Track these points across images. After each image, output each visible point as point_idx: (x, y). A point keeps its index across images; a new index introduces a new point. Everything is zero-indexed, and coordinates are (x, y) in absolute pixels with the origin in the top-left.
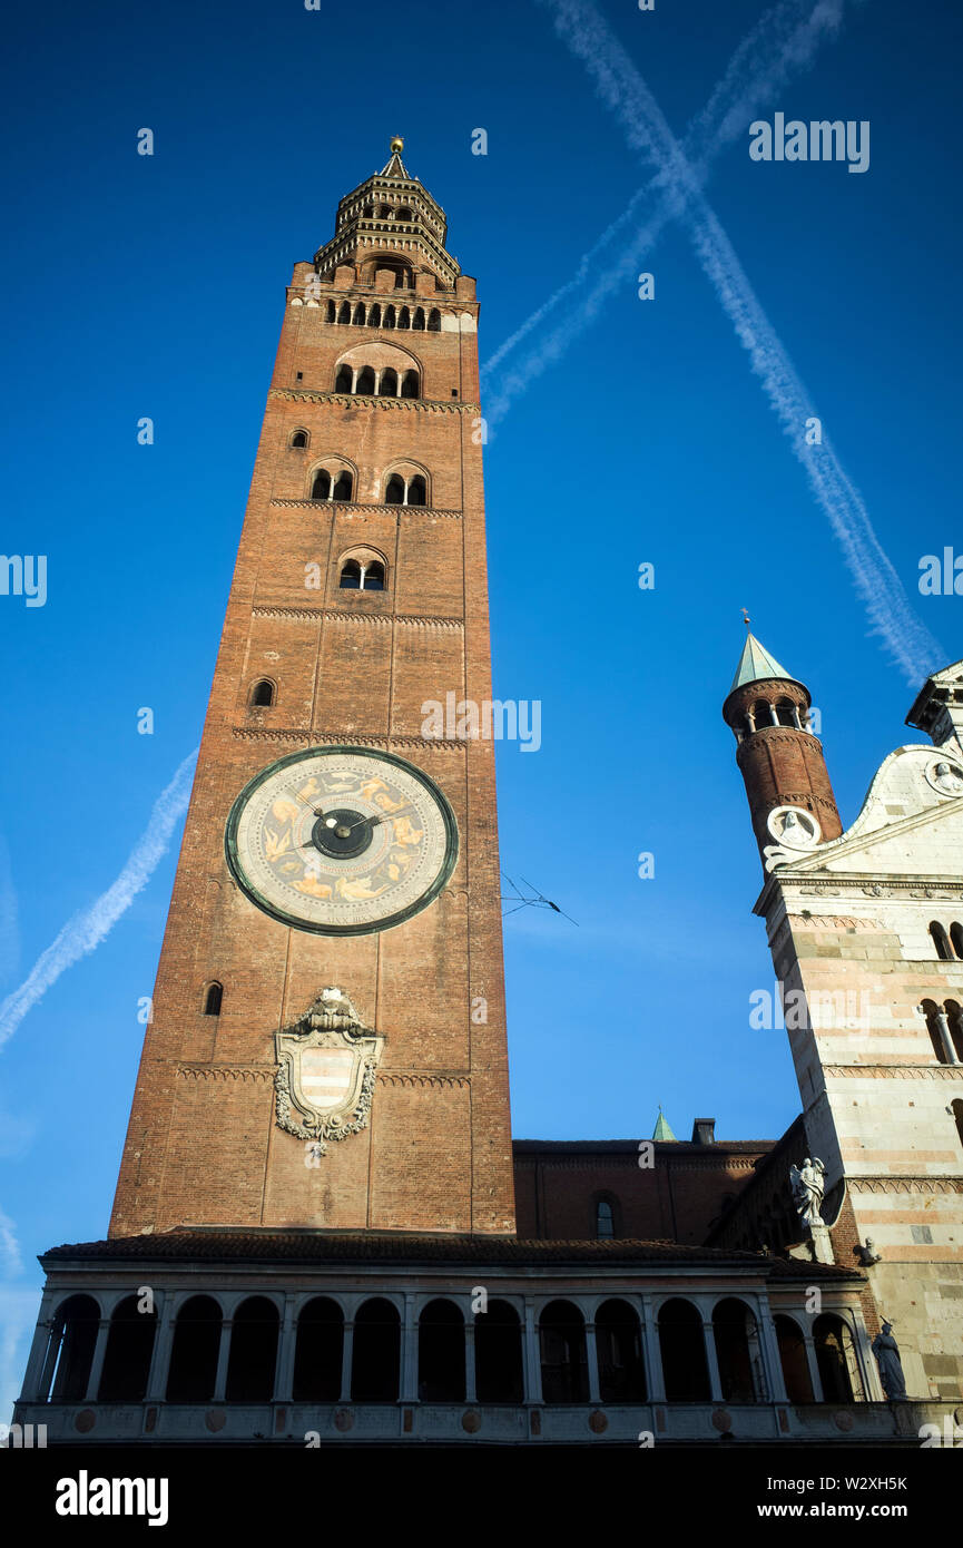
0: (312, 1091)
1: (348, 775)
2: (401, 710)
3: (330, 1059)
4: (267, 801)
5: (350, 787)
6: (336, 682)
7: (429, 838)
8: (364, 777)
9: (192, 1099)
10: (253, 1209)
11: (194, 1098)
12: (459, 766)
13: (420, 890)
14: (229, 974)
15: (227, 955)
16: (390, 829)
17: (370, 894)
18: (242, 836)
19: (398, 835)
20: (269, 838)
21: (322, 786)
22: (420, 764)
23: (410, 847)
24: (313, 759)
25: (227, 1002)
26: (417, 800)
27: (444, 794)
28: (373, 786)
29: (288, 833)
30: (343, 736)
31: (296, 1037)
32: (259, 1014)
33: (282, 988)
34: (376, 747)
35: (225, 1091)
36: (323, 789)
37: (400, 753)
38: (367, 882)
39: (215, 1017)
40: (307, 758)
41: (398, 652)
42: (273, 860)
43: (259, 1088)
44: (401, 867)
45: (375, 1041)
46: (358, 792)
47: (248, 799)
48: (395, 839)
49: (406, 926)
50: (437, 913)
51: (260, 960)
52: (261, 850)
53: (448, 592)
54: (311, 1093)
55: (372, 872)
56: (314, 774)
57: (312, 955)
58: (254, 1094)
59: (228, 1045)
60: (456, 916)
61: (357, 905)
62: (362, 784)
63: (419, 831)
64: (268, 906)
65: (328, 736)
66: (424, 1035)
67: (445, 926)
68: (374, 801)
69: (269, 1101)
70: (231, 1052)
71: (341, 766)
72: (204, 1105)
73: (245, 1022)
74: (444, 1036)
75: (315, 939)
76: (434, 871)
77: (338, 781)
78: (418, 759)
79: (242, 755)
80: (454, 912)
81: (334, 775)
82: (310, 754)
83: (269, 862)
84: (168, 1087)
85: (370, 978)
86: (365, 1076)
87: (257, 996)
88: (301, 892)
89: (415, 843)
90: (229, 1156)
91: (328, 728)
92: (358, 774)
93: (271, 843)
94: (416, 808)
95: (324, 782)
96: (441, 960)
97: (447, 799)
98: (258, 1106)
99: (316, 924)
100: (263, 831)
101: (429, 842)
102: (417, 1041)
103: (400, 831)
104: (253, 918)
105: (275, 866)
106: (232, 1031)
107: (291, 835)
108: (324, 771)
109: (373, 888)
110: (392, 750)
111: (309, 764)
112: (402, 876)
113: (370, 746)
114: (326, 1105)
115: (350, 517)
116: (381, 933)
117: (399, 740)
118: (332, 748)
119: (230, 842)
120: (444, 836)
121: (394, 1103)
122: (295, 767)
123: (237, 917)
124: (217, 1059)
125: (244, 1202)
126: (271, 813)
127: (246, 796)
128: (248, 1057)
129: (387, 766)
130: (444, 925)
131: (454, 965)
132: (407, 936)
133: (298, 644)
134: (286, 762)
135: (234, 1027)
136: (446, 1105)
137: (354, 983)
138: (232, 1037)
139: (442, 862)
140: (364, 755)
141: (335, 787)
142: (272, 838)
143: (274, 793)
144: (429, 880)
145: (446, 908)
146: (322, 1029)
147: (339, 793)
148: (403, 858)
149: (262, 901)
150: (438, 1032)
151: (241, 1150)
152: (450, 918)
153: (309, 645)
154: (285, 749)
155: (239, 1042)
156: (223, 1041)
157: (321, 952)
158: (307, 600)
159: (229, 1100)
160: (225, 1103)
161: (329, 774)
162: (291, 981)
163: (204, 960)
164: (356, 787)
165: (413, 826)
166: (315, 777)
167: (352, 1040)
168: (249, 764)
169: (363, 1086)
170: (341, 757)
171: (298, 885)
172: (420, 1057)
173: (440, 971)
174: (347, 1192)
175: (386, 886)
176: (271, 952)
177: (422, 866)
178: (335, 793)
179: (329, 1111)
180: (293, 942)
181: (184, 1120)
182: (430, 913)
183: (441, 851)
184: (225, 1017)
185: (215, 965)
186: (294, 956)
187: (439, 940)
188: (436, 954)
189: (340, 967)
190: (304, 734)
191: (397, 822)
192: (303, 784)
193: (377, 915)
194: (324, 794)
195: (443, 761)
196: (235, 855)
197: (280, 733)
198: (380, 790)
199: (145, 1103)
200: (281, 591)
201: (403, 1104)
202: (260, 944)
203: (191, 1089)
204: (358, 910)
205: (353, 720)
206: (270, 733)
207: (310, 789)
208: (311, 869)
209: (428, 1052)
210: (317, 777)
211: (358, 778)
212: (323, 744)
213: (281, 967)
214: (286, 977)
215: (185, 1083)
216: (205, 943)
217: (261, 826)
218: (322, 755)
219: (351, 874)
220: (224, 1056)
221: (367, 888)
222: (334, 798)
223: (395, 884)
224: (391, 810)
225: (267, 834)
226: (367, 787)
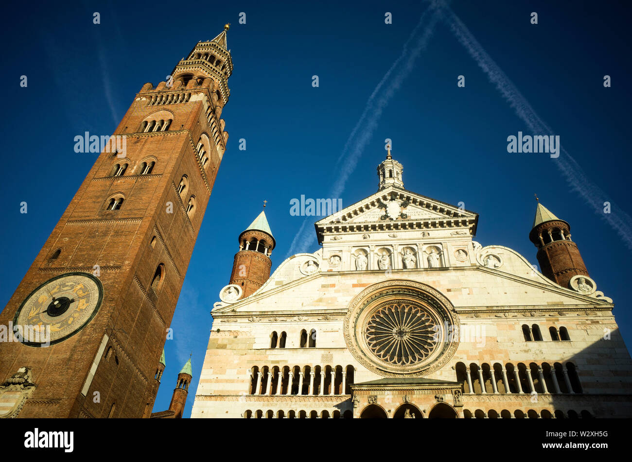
1: (72, 283)
2: (103, 257)
3: (12, 396)
4: (38, 295)
5: (70, 288)
6: (84, 247)
7: (90, 306)
12: (114, 277)
13: (77, 327)
16: (77, 304)
18: (23, 310)
19: (79, 306)
21: (60, 289)
22: (100, 277)
23: (81, 310)
24: (62, 278)
26: (92, 291)
27: (103, 288)
28: (79, 287)
30: (78, 268)
31: (4, 387)
33: (10, 368)
34: (85, 272)
38: (59, 325)
40: (60, 278)
41: (112, 233)
42: (30, 318)
44: (74, 318)
45: (31, 388)
46: (72, 290)
47: (32, 295)
48: (77, 308)
49: (65, 342)
50: (79, 336)
51: (7, 357)
52: (27, 315)
53: (142, 207)
55: (62, 321)
60: (86, 337)
62: (75, 286)
63: (87, 304)
65: (71, 268)
66: (52, 385)
68: (76, 293)
71: (70, 280)
74: (59, 385)
75: (30, 348)
76: (86, 319)
77: (67, 286)
78: (100, 275)
79: (38, 279)
80: (85, 335)
81: (67, 284)
82: (62, 276)
83: (28, 319)
85: (43, 363)
86: (21, 402)
89: (84, 309)
91: (73, 266)
92: (76, 283)
93: (32, 312)
94: (91, 295)
95: (62, 287)
96: (72, 355)
97: (104, 290)
101: (89, 308)
102: (49, 387)
103: (80, 304)
107: (40, 308)
108: (64, 283)
109: (60, 327)
110: (92, 272)
111: (60, 280)
112: (73, 322)
115: (119, 182)
116: (55, 345)
118: (70, 273)
120: (96, 305)
121: (28, 412)
122: (55, 282)
126: (37, 300)
129: (87, 279)
130: (79, 341)
131: (76, 357)
132: (65, 345)
133: (77, 234)
134: (51, 281)
136: (47, 413)
137: (36, 365)
139: (90, 316)
140: (80, 275)
141: (65, 289)
142: (33, 310)
143: (42, 292)
144: (82, 323)
145: (83, 334)
146: (14, 384)
147: (65, 291)
148: (77, 315)
150: (57, 383)
152: (83, 338)
153: (81, 234)
154: (54, 275)
157: (30, 354)
158: (88, 216)
162: (14, 365)
164: (72, 288)
165: (86, 302)
167: (23, 388)
168: (38, 282)
169: (19, 406)
170: (73, 277)
172: (46, 394)
173: (69, 359)
175: (65, 326)
176: (12, 354)
177: (82, 318)
178: (63, 291)
180: (22, 350)
182: (76, 337)
183: (92, 311)
186: (20, 355)
187: (75, 347)
188: (71, 352)
189: (34, 359)
190: (62, 269)
191: (81, 301)
192: (54, 288)
193: (57, 338)
194: (60, 291)
195: (109, 276)
197: (55, 269)
198: (81, 289)
200: (80, 214)
201: (31, 413)
202: (11, 351)
204: (51, 336)
205: (83, 262)
206: (51, 269)
207: (55, 290)
208: (41, 321)
209: (50, 392)
210: (60, 285)
211: (75, 284)
212: (68, 272)
213: (13, 360)
214: (13, 363)
217: (31, 306)
218: (66, 276)
219: (55, 322)
221: (58, 328)
222: (62, 293)
223: (68, 325)
224: (81, 296)
225: (32, 308)
226: (76, 288)
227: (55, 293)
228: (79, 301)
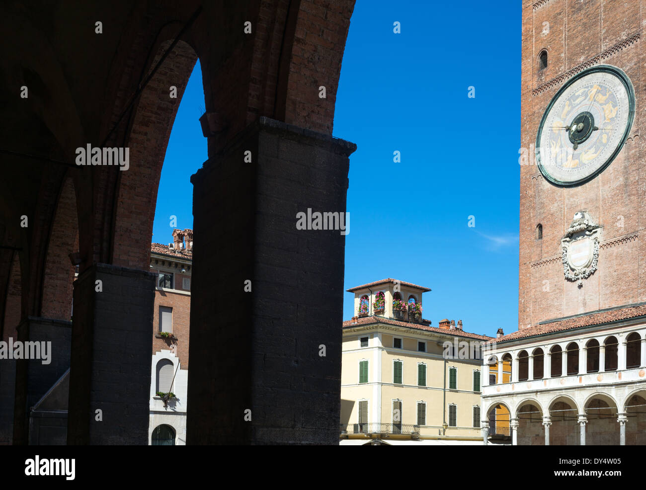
0: (575, 260)
1: (582, 90)
2: (606, 31)
4: (550, 125)
5: (583, 98)
6: (574, 32)
7: (621, 109)
8: (590, 88)
10: (560, 312)
11: (537, 275)
12: (636, 53)
13: (617, 143)
14: (544, 219)
15: (542, 211)
16: (602, 114)
17: (595, 155)
20: (552, 145)
22: (616, 64)
23: (612, 120)
24: (567, 90)
25: (544, 232)
26: (615, 89)
27: (628, 77)
28: (594, 91)
30: (580, 67)
32: (556, 233)
33: (563, 219)
34: (595, 66)
35: (547, 269)
36: (572, 105)
37: (606, 62)
38: (593, 150)
39: (541, 240)
40: (564, 91)
43: (558, 264)
44: (608, 134)
45: (598, 231)
46: (588, 98)
48: (605, 119)
49: (611, 167)
50: (625, 153)
51: (553, 208)
54: (575, 262)
55: (595, 144)
56: (568, 98)
57: (573, 197)
58: (557, 266)
59: (546, 250)
60: (633, 151)
61: (589, 164)
62: (588, 93)
63: (616, 108)
64: (554, 182)
65: (572, 71)
68: (594, 100)
69: (562, 269)
70: (547, 253)
71: (579, 87)
72: (541, 276)
73: (551, 238)
75: (574, 189)
76: (623, 129)
77: (578, 96)
78: (615, 62)
79: (538, 104)
80: (632, 149)
81: (576, 94)
82: (565, 87)
84: (529, 273)
85: (596, 200)
86: (594, 248)
87: (554, 226)
89: (614, 117)
90: (550, 294)
91: (572, 66)
92: (587, 87)
93: (553, 148)
94: (614, 93)
95: (572, 101)
96: (626, 179)
97: (629, 80)
98: (558, 272)
99: (573, 182)
100: (549, 143)
101: (621, 112)
102: (617, 223)
103: (607, 112)
104: (549, 189)
106: (547, 243)
107: (560, 139)
108: (572, 94)
109: (596, 152)
110: (602, 63)
111: (565, 94)
112: (608, 139)
113: (592, 66)
114: (580, 265)
116: (600, 175)
117: (606, 53)
118: (575, 78)
120: (628, 105)
121: (607, 255)
122: (560, 98)
123: (544, 191)
124: (543, 257)
125: (557, 310)
126: (552, 131)
127: (541, 127)
128: (553, 253)
130: (628, 159)
131: (632, 179)
134: (555, 99)
136: (628, 250)
138: (547, 246)
140: (589, 74)
141: (578, 101)
142: (554, 144)
143: (552, 119)
144: (620, 136)
145: (628, 149)
148: (609, 128)
149: (551, 180)
151: (554, 291)
152: (631, 153)
154: (554, 91)
155: (550, 248)
156: (545, 249)
157: (576, 195)
161: (574, 94)
162: (566, 213)
163: (535, 216)
164: (586, 95)
165: (613, 106)
166: (568, 100)
167: (589, 234)
168: (541, 108)
169: (594, 252)
170: (579, 81)
172: (618, 231)
173: (626, 185)
174: (592, 297)
175: (602, 148)
176: (558, 203)
177: (618, 128)
178: (578, 105)
179: (581, 267)
180: (565, 194)
181: (535, 284)
182: (621, 155)
183: (627, 115)
184: (544, 238)
185: (539, 217)
186: (567, 201)
187: (626, 168)
188: (624, 176)
189: (584, 199)
190: (561, 77)
191: (605, 107)
192: (564, 106)
193: (598, 166)
194: (572, 108)
195: (628, 55)
196: (540, 161)
197: (552, 82)
198: (597, 92)
199: (523, 282)
201: (611, 255)
202: (553, 200)
203: (536, 272)
204: (590, 167)
205: (583, 53)
206: (548, 85)
207: (567, 109)
211: (587, 89)
212: (571, 78)
213: (562, 208)
214: (564, 212)
215: (534, 270)
216: (534, 208)
217: (548, 141)
218: (571, 85)
219: (586, 149)
220: (546, 255)
221: (593, 154)
222: (577, 108)
223: (605, 145)
224: (602, 102)
225: (551, 143)
226: (591, 94)
227: (569, 112)
228: (603, 109)
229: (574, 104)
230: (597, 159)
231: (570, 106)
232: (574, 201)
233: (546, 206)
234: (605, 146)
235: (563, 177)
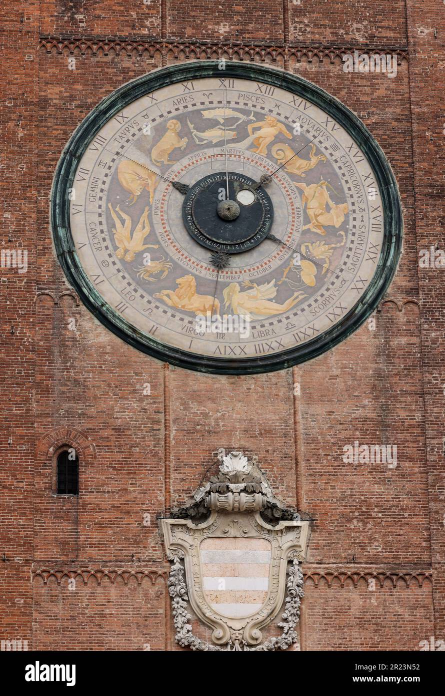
0: (217, 597)
1: (229, 113)
3: (239, 553)
4: (107, 159)
5: (231, 135)
7: (358, 216)
8: (251, 117)
9: (56, 610)
11: (58, 609)
12: (398, 93)
13: (348, 300)
14: (85, 434)
15: (79, 407)
16: (298, 204)
17: (275, 307)
18: (77, 221)
19: (311, 212)
21: (188, 134)
22: (336, 92)
23: (330, 231)
24: (171, 87)
25: (86, 475)
26: (337, 154)
27: (376, 143)
28: (268, 132)
29: (146, 214)
30: (217, 47)
31: (189, 523)
32: (134, 492)
33: (161, 454)
34: (267, 65)
35: (100, 599)
36: (191, 139)
37: (305, 73)
38: (269, 289)
39: (72, 498)
40: (161, 87)
42: (128, 258)
43: (146, 595)
44: (318, 265)
45: (298, 527)
46: (247, 142)
47: (79, 159)
48: (307, 220)
49: (333, 356)
50: (375, 337)
52: (108, 243)
54: (217, 599)
55: (277, 273)
56: (174, 113)
57: (200, 404)
58: (139, 599)
59: (96, 536)
60: (403, 340)
61: (258, 327)
62: (250, 128)
63: (341, 206)
64: (129, 332)
65: (191, 46)
66: (366, 516)
67: (388, 356)
68: (269, 156)
69: (161, 611)
70: (100, 545)
71: (215, 99)
73: (117, 503)
74: (394, 516)
75: (201, 380)
76: (368, 270)
77: (213, 124)
78: (334, 83)
79: (59, 83)
80: (399, 333)
81: (207, 114)
82: (165, 79)
83: (122, 260)
85: (285, 435)
86: (288, 575)
88: (174, 308)
89: (337, 226)
91: (189, 32)
92: (246, 113)
93: (121, 231)
94: (336, 166)
95: (191, 126)
96: (385, 408)
97: (382, 152)
98: (146, 618)
99: (201, 358)
100: (107, 208)
101: (357, 223)
103: (314, 206)
104: (108, 349)
105: (132, 266)
106: (99, 516)
107: (150, 217)
108: (190, 108)
109: (279, 299)
110: (294, 68)
111: (166, 97)
112: (320, 279)
113: (257, 63)
114: (239, 616)
116: (296, 368)
117: (301, 50)
118: (200, 68)
119: (61, 232)
120: (380, 213)
121: (329, 609)
122: (145, 101)
123: (84, 349)
124: (83, 557)
126: (115, 180)
127: (75, 155)
128: (125, 553)
129: (287, 97)
130: (386, 353)
131: (403, 414)
132: (336, 372)
134: (129, 96)
135: (101, 511)
136: (400, 611)
137: (263, 443)
138: (100, 525)
139: (379, 256)
140: (249, 78)
141: (210, 135)
142: (123, 222)
143: (116, 146)
144: (360, 285)
145: (388, 328)
146: (223, 512)
147: (216, 145)
148: (320, 250)
149: (119, 324)
150: (384, 511)
152: (395, 342)
154: (125, 71)
155: (110, 532)
156: (89, 532)
157: (213, 400)
159: (107, 611)
160: (103, 616)
161: (198, 111)
162: (173, 442)
163: (47, 415)
164: (242, 135)
165: (331, 197)
166: (177, 118)
167: (269, 527)
168: (72, 98)
169: (287, 587)
170: (214, 83)
171: (168, 296)
172: (362, 546)
173: (384, 421)
175: (299, 295)
176: (141, 400)
177: (349, 261)
178: (210, 145)
179: (243, 624)
180: (172, 385)
181: (51, 638)
182: (364, 335)
183: (376, 238)
184: (88, 499)
185: (64, 422)
186: (175, 406)
187: (380, 376)
188: (376, 398)
189: (241, 420)
190: (150, 45)
191: (309, 190)
192: (160, 131)
193: (286, 340)
194: (193, 147)
195: (373, 85)
196: (71, 253)
197: (115, 43)
198: (279, 139)
201: (342, 611)
202: (123, 389)
203: (53, 599)
204: (260, 334)
207: (170, 140)
208: (185, 272)
209: (371, 540)
210: (181, 118)
211: (243, 118)
213: (158, 422)
214: (166, 436)
215: (44, 590)
216: (46, 391)
217: (103, 203)
218: (186, 80)
219: (246, 278)
220: (93, 552)
221: (271, 300)
222: (210, 152)
223: (311, 291)
224: (297, 172)
225: (114, 215)
226: (258, 134)
227: (176, 155)
228: (301, 192)
229: (201, 140)
230: (284, 320)
231: (185, 140)
232: (206, 415)
233: (95, 397)
234: (311, 295)
235: (162, 330)
